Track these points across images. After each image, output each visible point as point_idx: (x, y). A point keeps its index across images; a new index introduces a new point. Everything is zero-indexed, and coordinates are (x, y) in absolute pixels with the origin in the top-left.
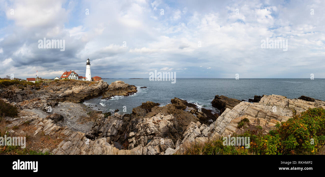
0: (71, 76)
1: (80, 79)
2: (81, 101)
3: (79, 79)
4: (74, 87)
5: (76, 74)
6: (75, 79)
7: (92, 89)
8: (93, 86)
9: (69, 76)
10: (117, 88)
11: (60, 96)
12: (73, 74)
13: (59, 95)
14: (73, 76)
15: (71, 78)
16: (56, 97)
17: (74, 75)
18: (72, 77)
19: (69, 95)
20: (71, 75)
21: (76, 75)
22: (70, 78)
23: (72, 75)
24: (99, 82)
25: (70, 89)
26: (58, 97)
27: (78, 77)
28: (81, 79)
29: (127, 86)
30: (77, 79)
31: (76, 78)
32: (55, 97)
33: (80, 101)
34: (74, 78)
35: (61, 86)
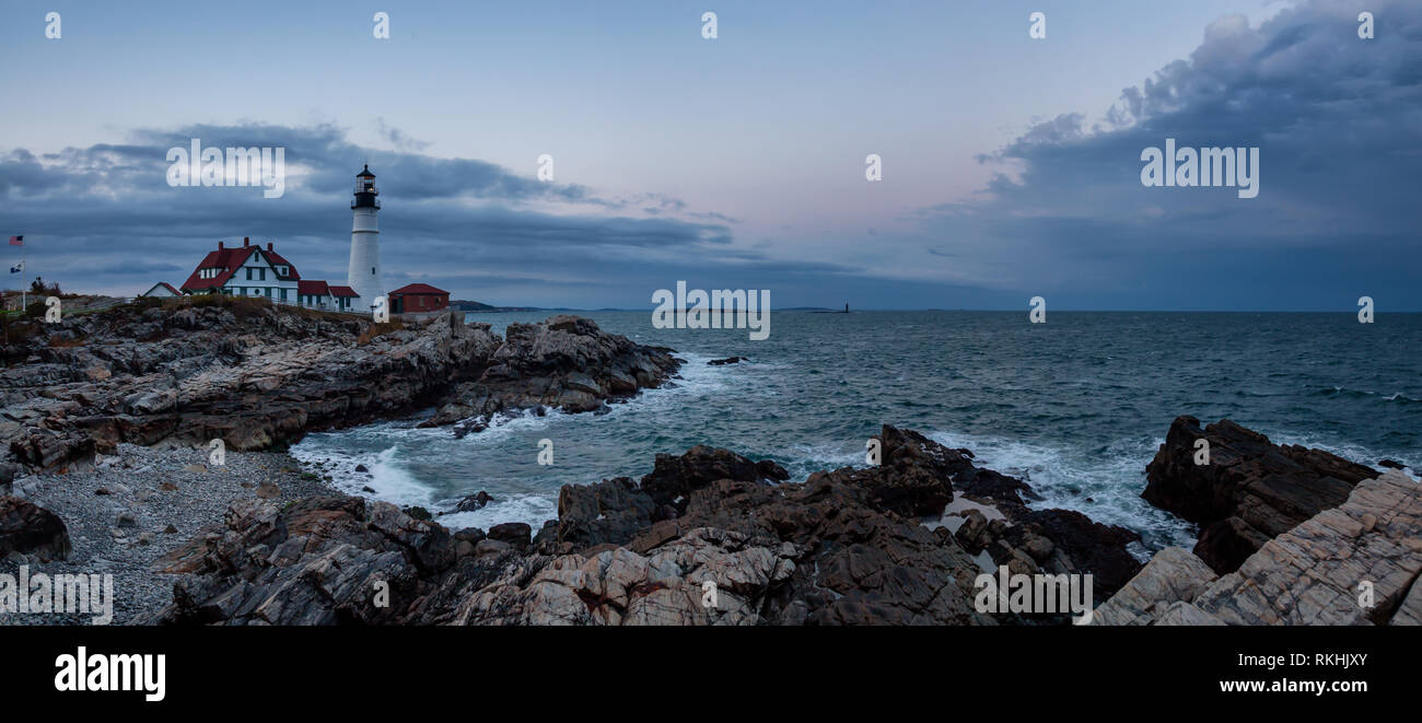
0: (249, 277)
1: (314, 299)
2: (281, 435)
3: (305, 299)
4: (254, 351)
5: (284, 262)
6: (275, 295)
7: (369, 365)
8: (386, 345)
9: (232, 277)
10: (538, 363)
11: (144, 402)
12: (263, 263)
13: (137, 399)
14: (263, 277)
15: (251, 293)
16: (112, 414)
17: (269, 274)
18: (256, 282)
19: (211, 398)
20: (250, 269)
21: (280, 269)
22: (244, 289)
23: (256, 274)
24: (431, 322)
25: (225, 363)
26: (130, 411)
27: (295, 285)
28: (319, 301)
29: (608, 352)
30: (292, 298)
31: (284, 291)
32: (106, 412)
33: (267, 440)
34: (268, 290)
35: (168, 340)
